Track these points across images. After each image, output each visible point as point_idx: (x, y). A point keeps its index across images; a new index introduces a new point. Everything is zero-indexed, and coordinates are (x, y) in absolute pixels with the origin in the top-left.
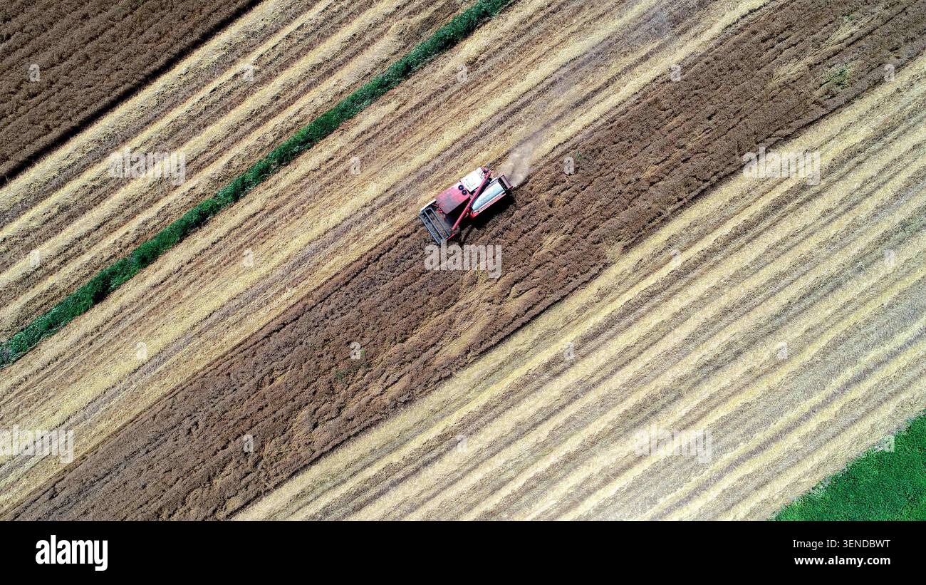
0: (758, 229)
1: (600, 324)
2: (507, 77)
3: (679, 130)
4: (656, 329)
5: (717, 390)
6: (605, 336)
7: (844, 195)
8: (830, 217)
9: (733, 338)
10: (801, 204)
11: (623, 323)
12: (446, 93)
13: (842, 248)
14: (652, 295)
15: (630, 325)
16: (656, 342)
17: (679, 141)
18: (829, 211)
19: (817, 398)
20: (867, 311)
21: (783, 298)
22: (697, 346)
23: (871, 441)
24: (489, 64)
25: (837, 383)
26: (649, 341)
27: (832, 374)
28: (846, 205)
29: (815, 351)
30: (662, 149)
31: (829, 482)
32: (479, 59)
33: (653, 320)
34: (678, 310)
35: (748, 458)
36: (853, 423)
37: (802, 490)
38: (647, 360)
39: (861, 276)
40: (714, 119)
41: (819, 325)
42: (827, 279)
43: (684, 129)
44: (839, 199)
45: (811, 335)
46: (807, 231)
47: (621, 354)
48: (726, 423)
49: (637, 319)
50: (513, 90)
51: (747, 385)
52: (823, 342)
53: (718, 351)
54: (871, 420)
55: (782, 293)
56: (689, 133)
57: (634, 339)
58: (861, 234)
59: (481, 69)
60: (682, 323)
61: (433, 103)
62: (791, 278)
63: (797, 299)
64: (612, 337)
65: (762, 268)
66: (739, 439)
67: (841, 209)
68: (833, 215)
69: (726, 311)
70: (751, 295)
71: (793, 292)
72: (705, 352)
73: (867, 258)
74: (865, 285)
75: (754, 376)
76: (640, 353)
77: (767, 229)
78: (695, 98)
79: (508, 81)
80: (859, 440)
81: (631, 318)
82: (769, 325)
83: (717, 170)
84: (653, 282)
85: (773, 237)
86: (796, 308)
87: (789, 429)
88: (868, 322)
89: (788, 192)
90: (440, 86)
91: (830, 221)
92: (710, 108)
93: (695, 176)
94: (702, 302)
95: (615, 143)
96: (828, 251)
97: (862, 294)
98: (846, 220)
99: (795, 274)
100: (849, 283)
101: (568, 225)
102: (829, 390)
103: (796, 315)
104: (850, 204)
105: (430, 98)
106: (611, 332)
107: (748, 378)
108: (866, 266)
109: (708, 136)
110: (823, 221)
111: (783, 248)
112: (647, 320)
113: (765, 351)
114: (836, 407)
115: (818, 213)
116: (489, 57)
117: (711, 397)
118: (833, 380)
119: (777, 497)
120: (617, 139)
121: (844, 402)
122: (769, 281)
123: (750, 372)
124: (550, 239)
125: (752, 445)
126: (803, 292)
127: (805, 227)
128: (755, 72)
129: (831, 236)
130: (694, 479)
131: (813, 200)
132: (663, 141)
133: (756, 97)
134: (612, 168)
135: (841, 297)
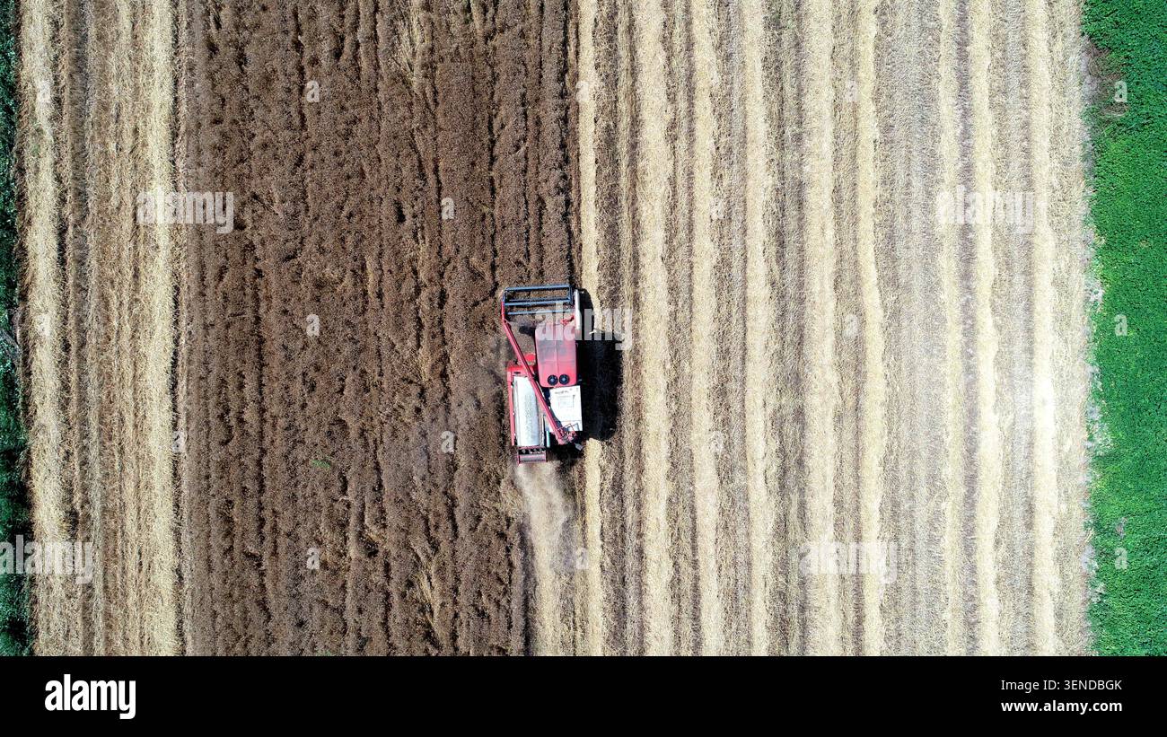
0: (626, 256)
1: (608, 599)
2: (133, 484)
3: (388, 281)
4: (673, 518)
5: (833, 488)
6: (632, 601)
7: (663, 88)
8: (684, 130)
9: (770, 410)
10: (633, 161)
11: (631, 561)
12: (97, 592)
13: (744, 143)
14: (618, 486)
15: (640, 552)
16: (694, 529)
17: (403, 292)
18: (673, 125)
19: (953, 338)
20: (869, 174)
21: (759, 289)
22: (744, 470)
23: (1078, 301)
24: (95, 495)
25: (949, 294)
26: (685, 541)
27: (932, 289)
28: (681, 95)
29: (876, 294)
30: (399, 326)
31: (1098, 408)
32: (78, 508)
33: (656, 511)
34: (666, 466)
35: (972, 506)
36: (1029, 309)
37: (1079, 459)
38: (713, 565)
39: (807, 144)
40: (407, 212)
41: (840, 260)
42: (777, 201)
43: (390, 272)
44: (664, 99)
45: (846, 283)
46: (681, 181)
47: (677, 598)
48: (896, 505)
49: (640, 535)
50: (157, 486)
51: (858, 434)
52: (870, 274)
53: (775, 445)
54: (1044, 280)
55: (750, 285)
56: (400, 268)
57: (667, 565)
58: (743, 100)
59: (96, 514)
60: (692, 471)
61: (99, 623)
62: (737, 254)
63: (776, 267)
64: (641, 593)
65: (691, 290)
66: (932, 504)
67: (683, 105)
68: (685, 123)
69: (721, 392)
70: (722, 337)
71: (759, 269)
72: (761, 466)
73: (786, 114)
74: (826, 147)
75: (851, 414)
76: (695, 564)
77: (635, 242)
78: (355, 219)
79: (142, 485)
80: (1062, 319)
81: (632, 541)
82: (788, 338)
83: (489, 262)
84: (597, 472)
85: (654, 242)
86: (790, 277)
87: (972, 414)
88: (887, 181)
89: (599, 171)
90: (79, 594)
91: (691, 132)
92: (386, 210)
93: (476, 304)
94: (679, 421)
95: (341, 391)
96: (735, 167)
97: (837, 160)
98: (703, 106)
99: (736, 243)
100: (806, 169)
101: (420, 545)
102: (953, 313)
103: (801, 285)
104: (682, 86)
105: (87, 622)
106: (632, 588)
107: (848, 423)
108: (800, 123)
109: (427, 239)
110: (682, 144)
111: (682, 235)
112: (651, 523)
113: (824, 373)
114: (986, 320)
115: (664, 149)
116: (85, 489)
117: (838, 504)
118: (942, 297)
119: (1064, 507)
120: (337, 385)
121: (987, 301)
122: (719, 293)
123: (839, 418)
124: (425, 586)
125: (957, 491)
126: (773, 249)
127: (673, 182)
128: (375, 101)
129: (714, 149)
130: (947, 616)
131: (639, 138)
132: (387, 316)
133: (414, 126)
134: (376, 422)
135: (819, 199)
